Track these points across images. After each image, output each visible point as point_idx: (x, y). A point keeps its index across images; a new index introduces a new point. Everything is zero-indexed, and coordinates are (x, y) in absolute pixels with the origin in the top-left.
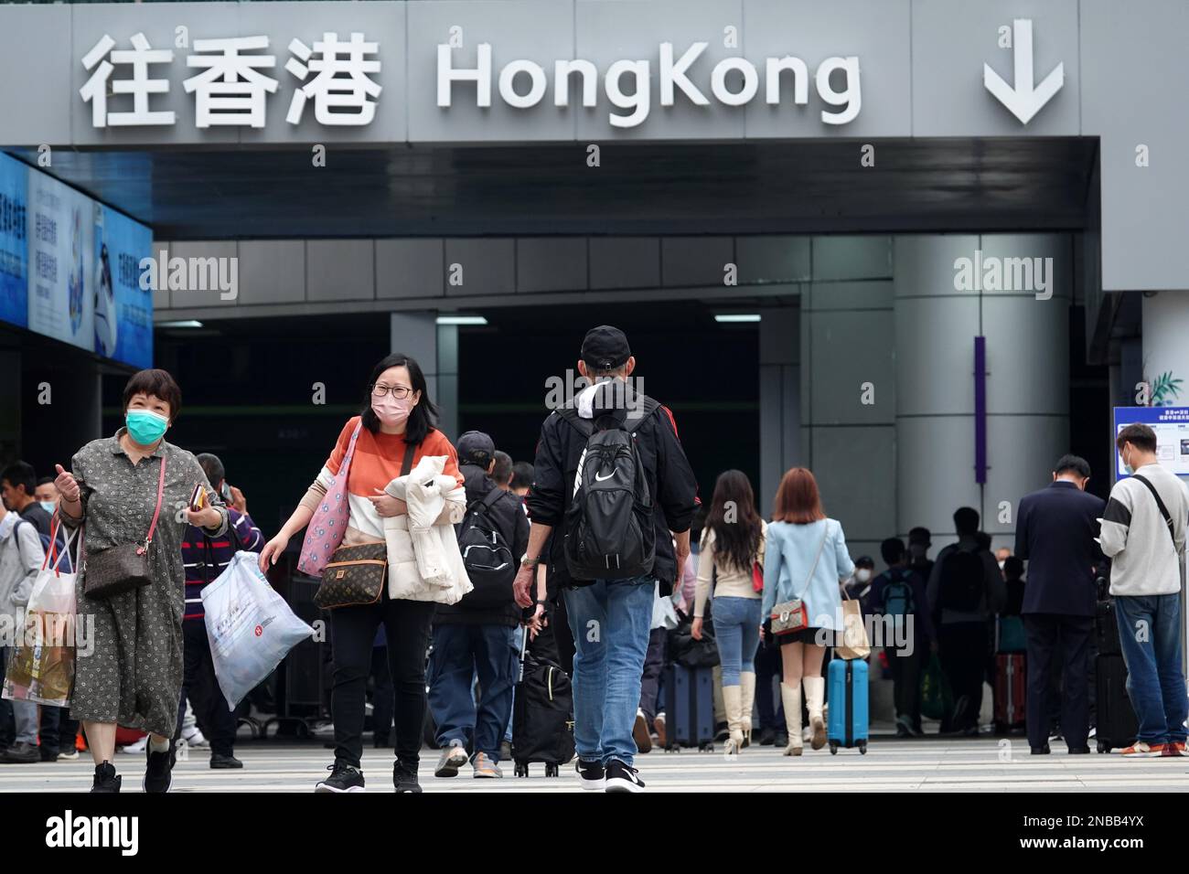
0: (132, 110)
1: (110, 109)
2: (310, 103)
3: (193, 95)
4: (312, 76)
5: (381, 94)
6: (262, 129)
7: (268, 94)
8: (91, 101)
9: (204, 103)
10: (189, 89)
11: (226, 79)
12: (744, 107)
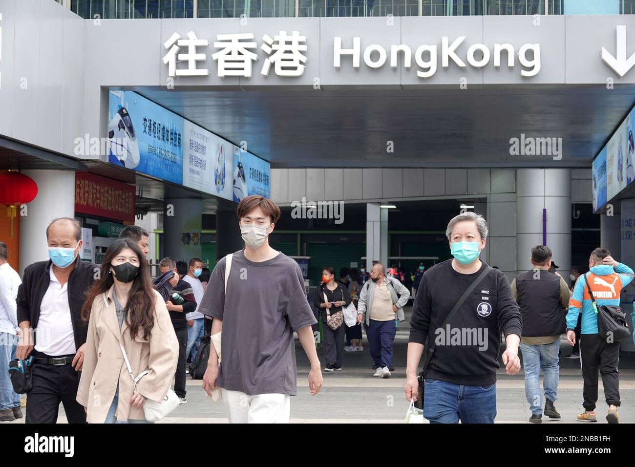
0: (187, 68)
1: (177, 68)
2: (273, 65)
3: (217, 61)
4: (274, 52)
5: (307, 62)
6: (250, 77)
7: (253, 61)
8: (168, 64)
9: (222, 65)
10: (214, 58)
11: (232, 54)
12: (483, 68)
